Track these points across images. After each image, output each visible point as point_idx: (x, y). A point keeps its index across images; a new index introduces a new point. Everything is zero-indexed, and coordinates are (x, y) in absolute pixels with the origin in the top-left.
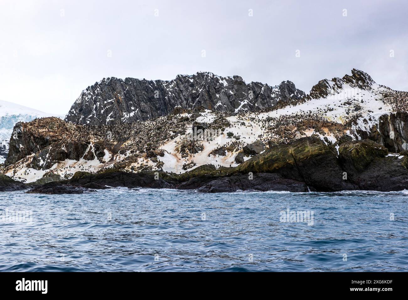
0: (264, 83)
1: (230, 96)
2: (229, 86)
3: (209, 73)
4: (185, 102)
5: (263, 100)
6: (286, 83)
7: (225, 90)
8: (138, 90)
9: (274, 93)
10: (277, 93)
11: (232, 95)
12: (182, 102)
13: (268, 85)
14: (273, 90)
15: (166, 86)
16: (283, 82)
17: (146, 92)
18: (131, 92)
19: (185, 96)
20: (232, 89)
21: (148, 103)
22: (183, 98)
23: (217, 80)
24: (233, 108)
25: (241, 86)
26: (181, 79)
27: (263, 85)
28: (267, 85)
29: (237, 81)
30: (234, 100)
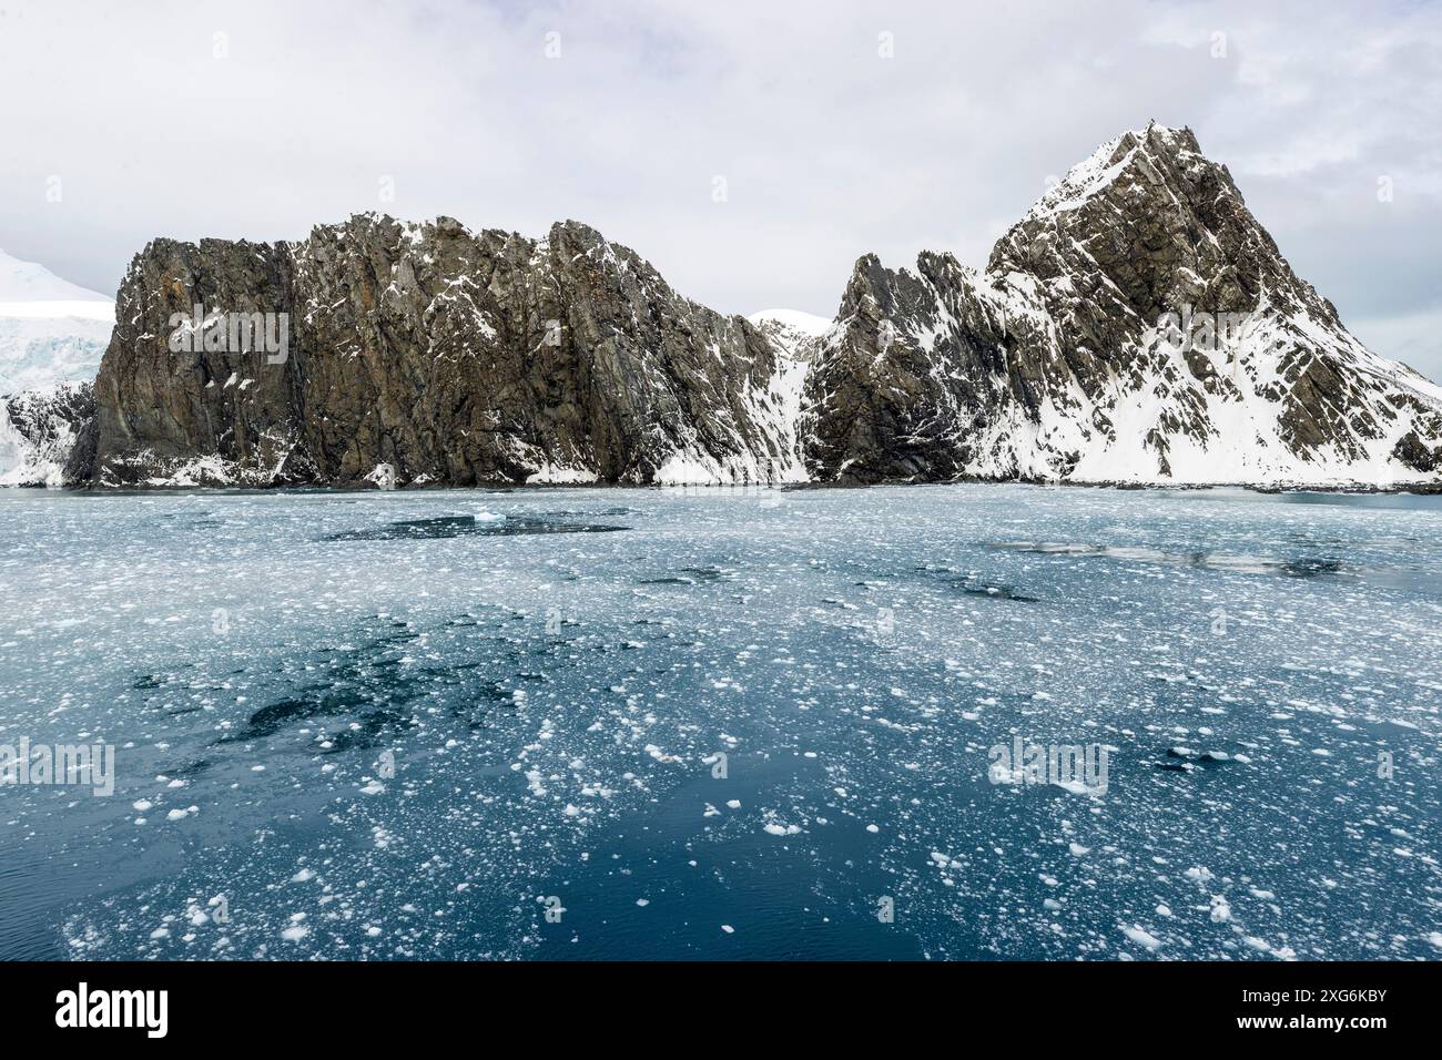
0: (510, 231)
1: (421, 268)
2: (427, 241)
3: (374, 214)
4: (327, 288)
5: (503, 272)
6: (563, 226)
7: (412, 254)
8: (232, 266)
9: (538, 255)
10: (545, 253)
11: (426, 265)
12: (321, 288)
13: (522, 236)
14: (538, 247)
15: (296, 254)
16: (556, 225)
17: (251, 270)
18: (214, 271)
19: (327, 274)
20: (431, 251)
21: (258, 296)
22: (323, 280)
23: (399, 229)
24: (424, 296)
25: (456, 241)
26: (322, 235)
27: (506, 235)
28: (516, 235)
29: (442, 230)
30: (430, 278)
